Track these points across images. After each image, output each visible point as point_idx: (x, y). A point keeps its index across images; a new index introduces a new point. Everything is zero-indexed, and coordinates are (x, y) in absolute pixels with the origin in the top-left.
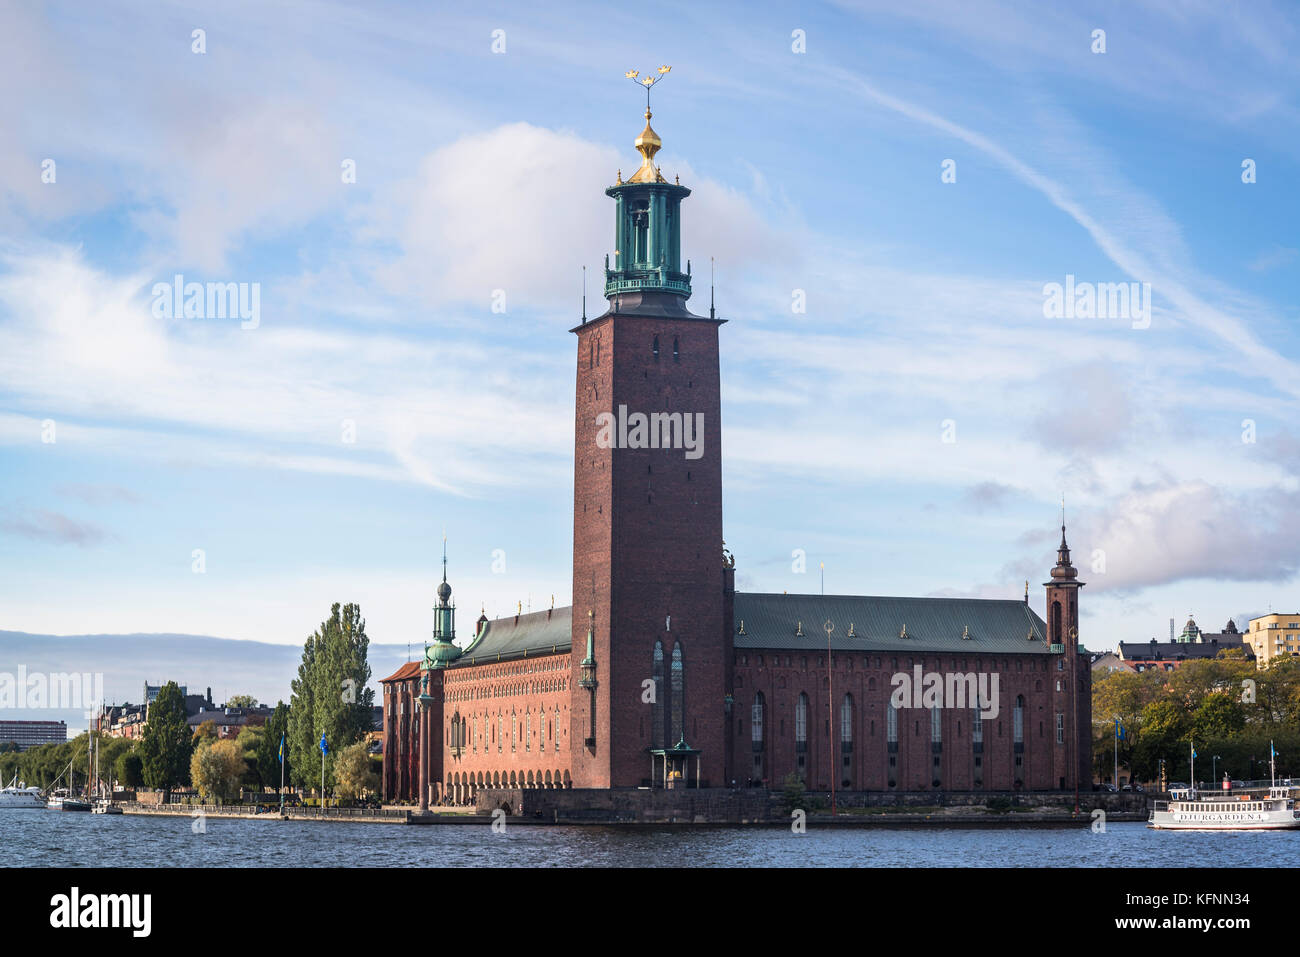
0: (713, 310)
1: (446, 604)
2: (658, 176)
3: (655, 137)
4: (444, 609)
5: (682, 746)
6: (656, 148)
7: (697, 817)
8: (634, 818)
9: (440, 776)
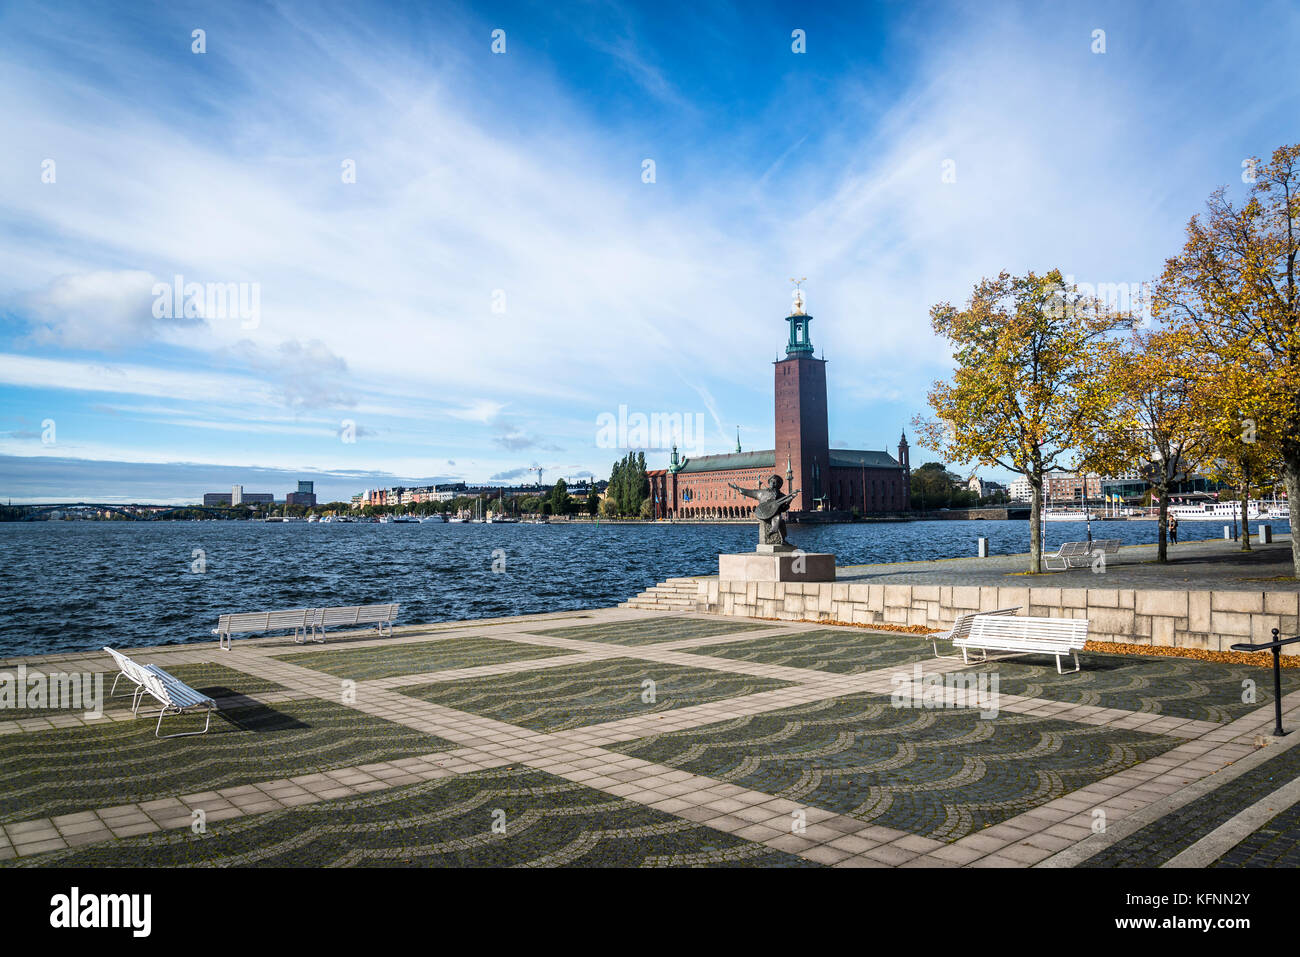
0: (823, 358)
2: (806, 314)
4: (675, 455)
5: (826, 498)
6: (801, 303)
9: (676, 509)
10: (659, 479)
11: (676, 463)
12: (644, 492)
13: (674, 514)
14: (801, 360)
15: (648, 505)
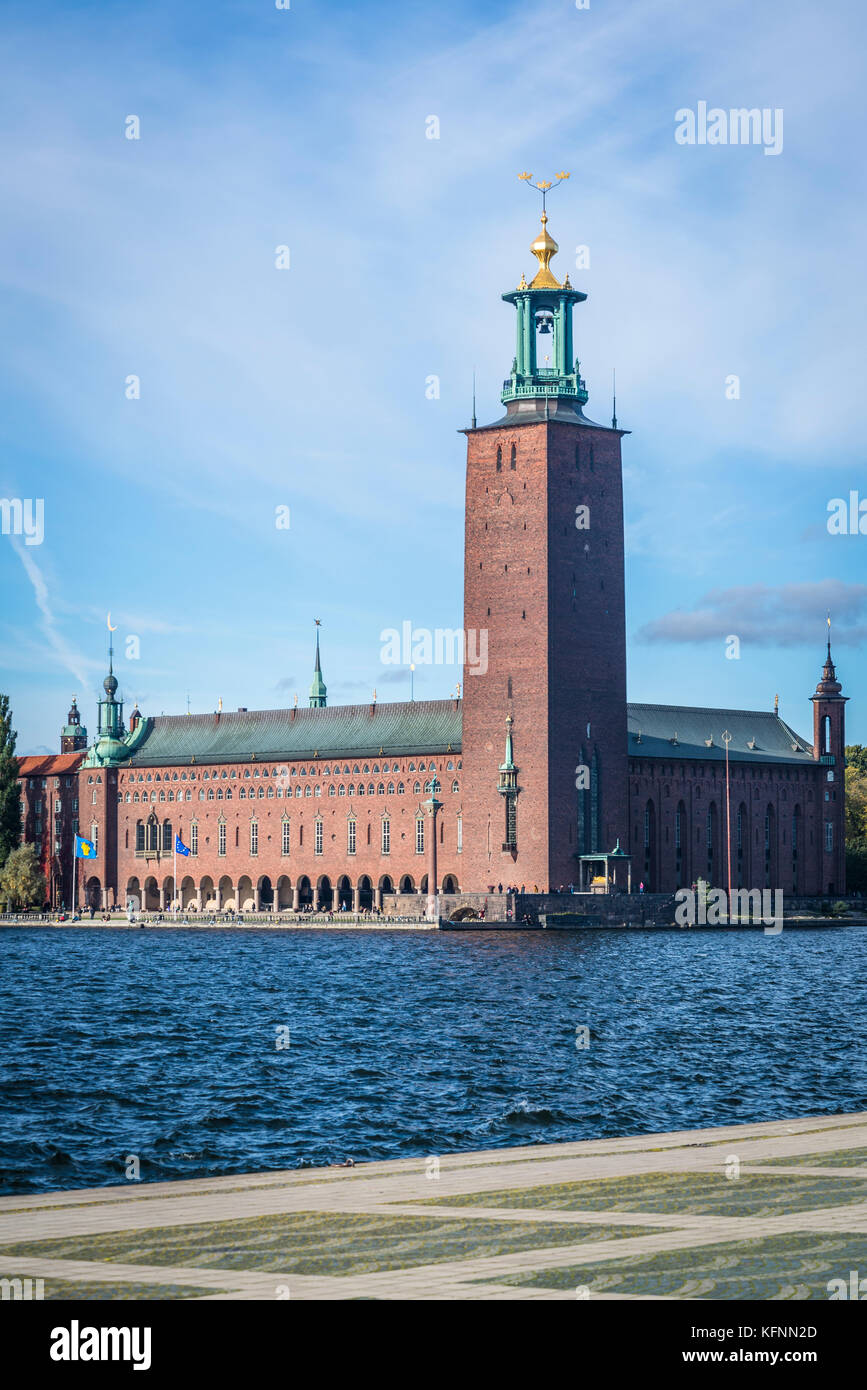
0: (614, 421)
1: (113, 698)
2: (568, 283)
3: (552, 241)
4: (112, 703)
5: (618, 852)
6: (553, 252)
7: (648, 922)
8: (600, 923)
9: (112, 880)
10: (51, 785)
11: (116, 734)
12: (10, 826)
13: (105, 895)
14: (555, 428)
15: (27, 868)
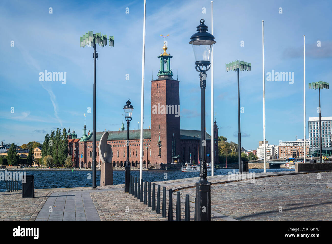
0: (178, 79)
1: (85, 129)
5: (179, 156)
6: (167, 49)
9: (86, 162)
10: (74, 145)
11: (86, 135)
12: (67, 152)
13: (84, 165)
14: (167, 80)
15: (70, 160)
